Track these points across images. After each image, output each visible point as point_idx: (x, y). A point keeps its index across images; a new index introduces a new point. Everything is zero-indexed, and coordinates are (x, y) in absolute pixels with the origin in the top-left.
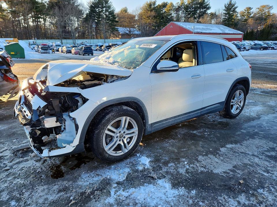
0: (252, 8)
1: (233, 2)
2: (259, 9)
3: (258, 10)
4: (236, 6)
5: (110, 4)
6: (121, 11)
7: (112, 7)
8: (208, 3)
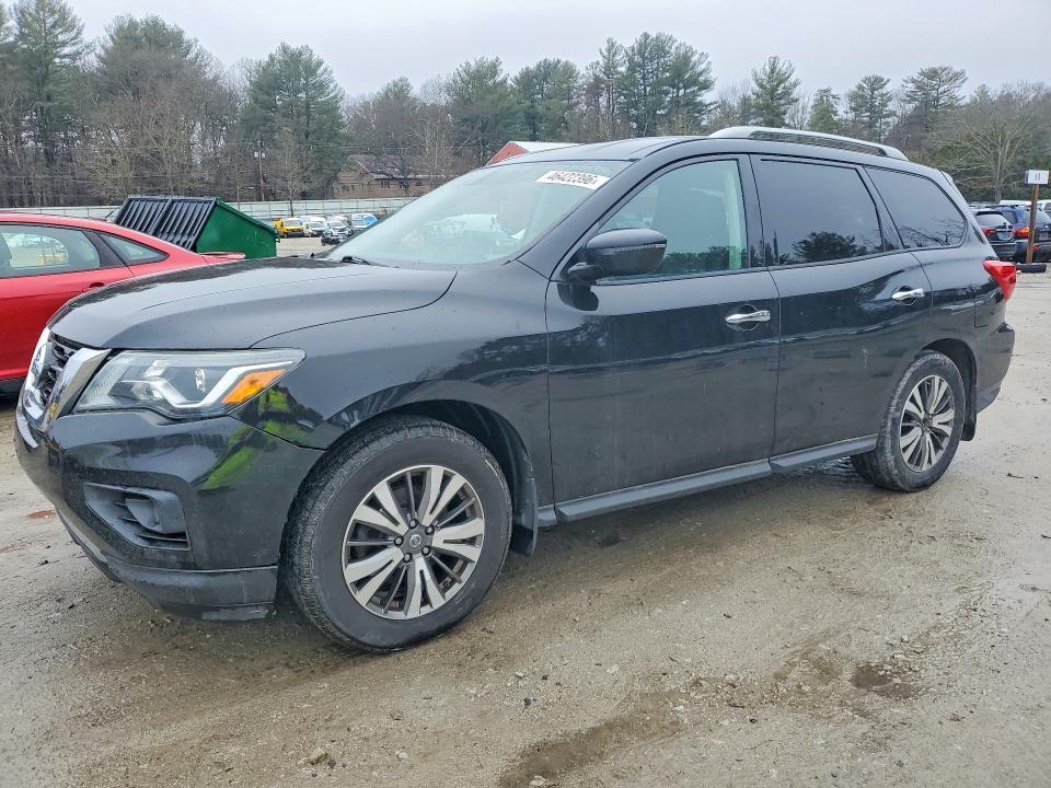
0: (888, 81)
1: (782, 67)
2: (914, 81)
3: (911, 85)
4: (792, 79)
5: (325, 76)
6: (386, 93)
7: (332, 86)
8: (703, 66)
